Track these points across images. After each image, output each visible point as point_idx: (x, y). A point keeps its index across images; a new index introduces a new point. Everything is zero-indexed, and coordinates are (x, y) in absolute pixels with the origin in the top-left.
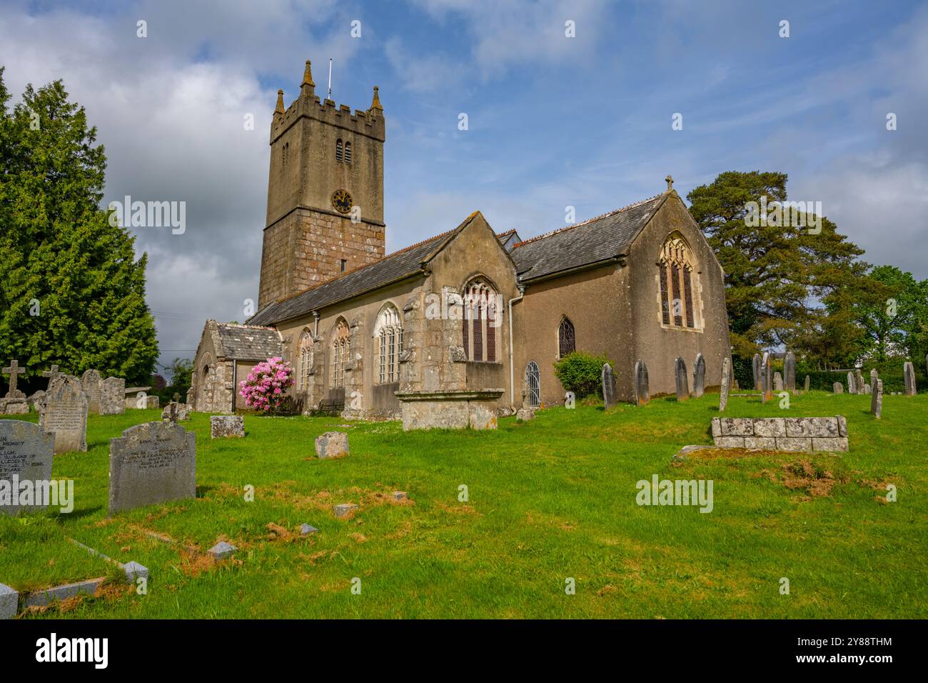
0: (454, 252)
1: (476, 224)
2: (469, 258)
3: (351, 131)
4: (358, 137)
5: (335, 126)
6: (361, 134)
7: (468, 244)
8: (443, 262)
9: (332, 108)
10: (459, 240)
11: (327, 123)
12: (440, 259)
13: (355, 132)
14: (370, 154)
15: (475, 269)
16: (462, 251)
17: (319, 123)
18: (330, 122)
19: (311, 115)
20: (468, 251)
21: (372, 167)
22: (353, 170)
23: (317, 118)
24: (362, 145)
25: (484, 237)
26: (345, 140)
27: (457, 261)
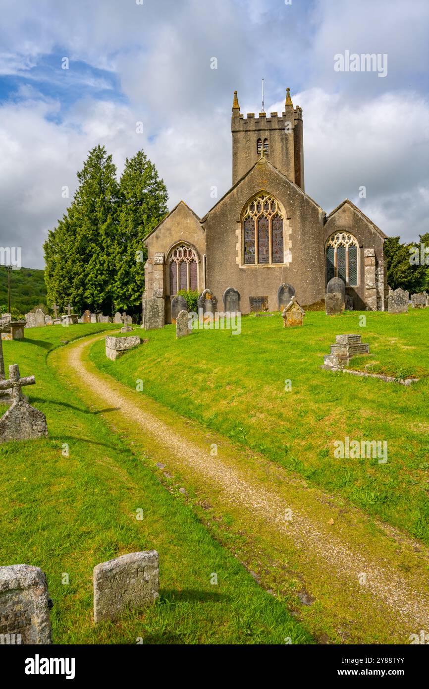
0: (162, 231)
1: (180, 210)
2: (174, 233)
3: (267, 130)
4: (272, 132)
5: (255, 130)
6: (275, 129)
7: (173, 224)
8: (155, 239)
9: (252, 119)
10: (166, 223)
11: (249, 131)
12: (153, 238)
13: (270, 130)
14: (283, 142)
15: (178, 239)
16: (169, 229)
17: (244, 132)
18: (251, 129)
19: (238, 130)
20: (173, 229)
21: (284, 151)
22: (269, 157)
23: (242, 130)
24: (276, 137)
25: (186, 217)
26: (263, 138)
27: (165, 237)
